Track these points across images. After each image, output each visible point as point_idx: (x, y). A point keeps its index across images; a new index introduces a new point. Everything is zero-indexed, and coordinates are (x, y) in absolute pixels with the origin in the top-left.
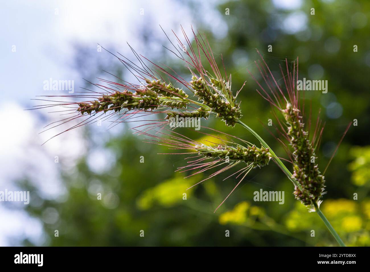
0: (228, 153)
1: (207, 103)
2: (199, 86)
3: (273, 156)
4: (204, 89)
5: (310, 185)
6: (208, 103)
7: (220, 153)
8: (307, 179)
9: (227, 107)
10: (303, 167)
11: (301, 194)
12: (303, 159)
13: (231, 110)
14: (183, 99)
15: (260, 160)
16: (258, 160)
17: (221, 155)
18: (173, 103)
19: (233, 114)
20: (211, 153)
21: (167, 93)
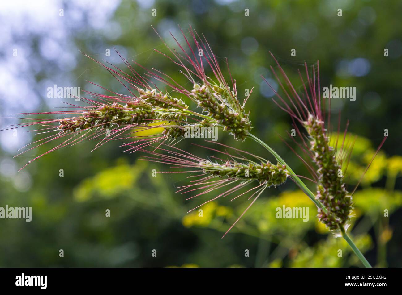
0: (239, 171)
1: (213, 115)
2: (204, 96)
3: (290, 174)
4: (209, 99)
5: (337, 208)
6: (215, 115)
7: (229, 171)
8: (333, 200)
9: (236, 118)
10: (329, 187)
11: (326, 217)
12: (329, 178)
13: (241, 122)
14: (182, 110)
15: (276, 179)
16: (274, 178)
17: (230, 173)
18: (170, 115)
19: (243, 126)
20: (219, 171)
21: (165, 105)
